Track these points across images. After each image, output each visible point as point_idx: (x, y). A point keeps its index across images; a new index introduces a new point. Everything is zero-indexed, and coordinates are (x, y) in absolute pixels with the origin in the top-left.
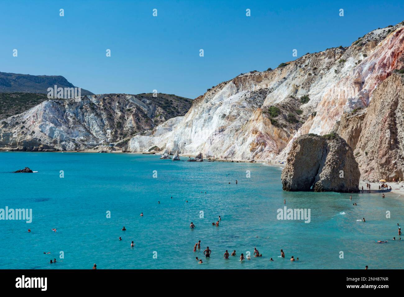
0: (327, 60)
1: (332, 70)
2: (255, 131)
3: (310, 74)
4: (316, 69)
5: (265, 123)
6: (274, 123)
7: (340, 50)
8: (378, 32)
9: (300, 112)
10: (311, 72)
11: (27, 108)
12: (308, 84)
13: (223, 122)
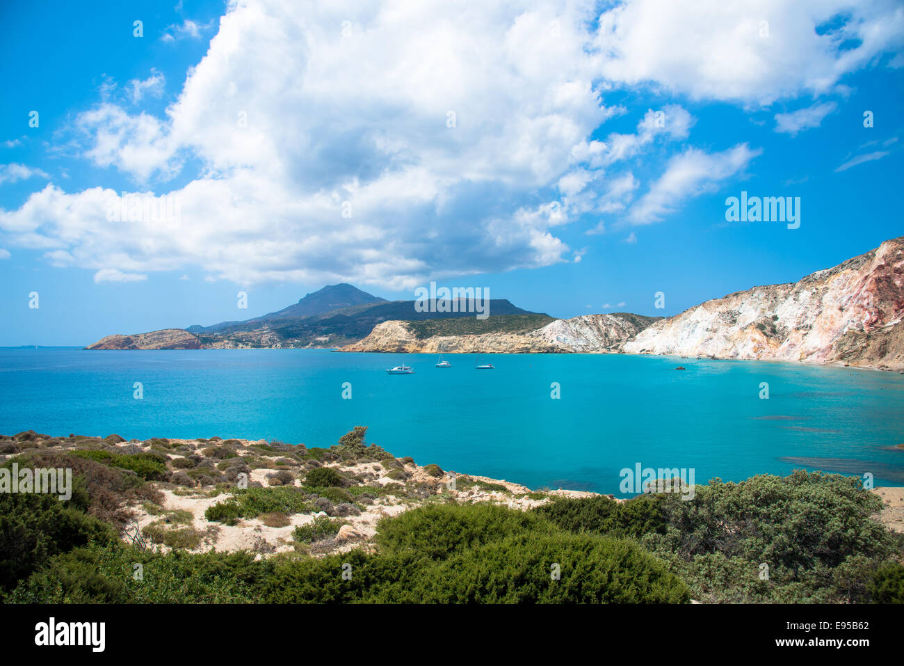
0: (782, 292)
1: (791, 299)
2: (754, 340)
3: (772, 301)
4: (775, 298)
5: (760, 334)
6: (765, 334)
7: (790, 285)
8: (819, 273)
9: (775, 326)
10: (773, 300)
11: (545, 325)
12: (771, 308)
13: (708, 334)
